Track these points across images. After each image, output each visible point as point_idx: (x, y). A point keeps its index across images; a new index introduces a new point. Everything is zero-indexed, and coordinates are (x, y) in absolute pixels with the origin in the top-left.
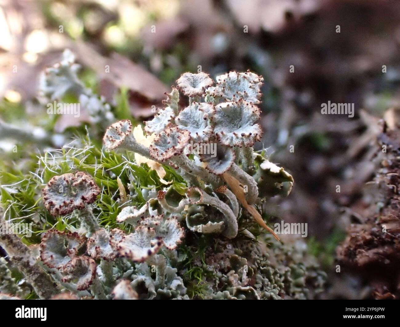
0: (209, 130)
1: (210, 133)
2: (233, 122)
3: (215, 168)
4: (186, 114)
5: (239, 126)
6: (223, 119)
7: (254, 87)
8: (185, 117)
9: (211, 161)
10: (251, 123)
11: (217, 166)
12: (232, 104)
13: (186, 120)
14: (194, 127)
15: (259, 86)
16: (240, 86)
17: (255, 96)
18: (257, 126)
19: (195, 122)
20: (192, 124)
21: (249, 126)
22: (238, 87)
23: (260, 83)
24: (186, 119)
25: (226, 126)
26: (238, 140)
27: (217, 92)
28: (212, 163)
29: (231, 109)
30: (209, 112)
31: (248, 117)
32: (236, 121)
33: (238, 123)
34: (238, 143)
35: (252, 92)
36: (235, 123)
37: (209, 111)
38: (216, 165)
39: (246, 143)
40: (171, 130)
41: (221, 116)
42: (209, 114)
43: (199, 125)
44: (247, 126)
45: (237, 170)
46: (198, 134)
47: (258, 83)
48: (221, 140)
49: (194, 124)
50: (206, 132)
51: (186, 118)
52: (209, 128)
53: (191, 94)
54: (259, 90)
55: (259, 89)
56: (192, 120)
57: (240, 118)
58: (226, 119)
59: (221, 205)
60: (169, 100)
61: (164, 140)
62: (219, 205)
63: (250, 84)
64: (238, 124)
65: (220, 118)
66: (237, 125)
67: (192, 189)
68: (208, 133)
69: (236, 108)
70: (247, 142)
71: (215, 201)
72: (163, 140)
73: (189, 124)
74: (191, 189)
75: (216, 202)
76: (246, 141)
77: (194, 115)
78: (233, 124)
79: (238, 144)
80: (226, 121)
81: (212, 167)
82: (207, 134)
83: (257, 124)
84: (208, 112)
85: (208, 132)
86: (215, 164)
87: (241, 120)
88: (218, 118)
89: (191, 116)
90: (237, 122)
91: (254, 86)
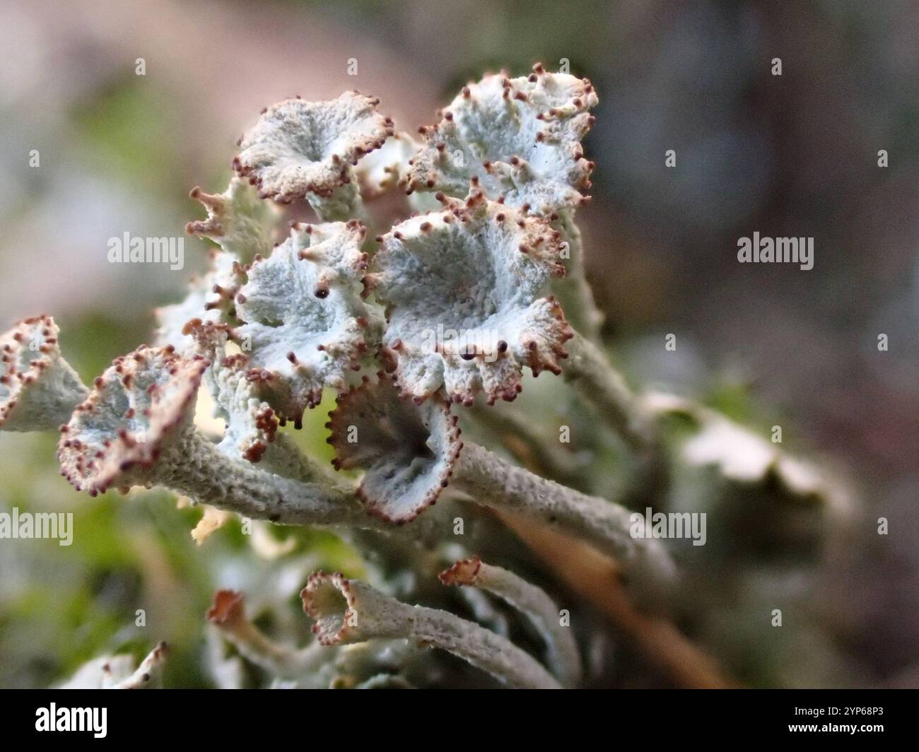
0: (346, 336)
1: (350, 352)
2: (464, 295)
3: (389, 494)
4: (275, 276)
5: (488, 308)
6: (416, 285)
7: (556, 135)
8: (270, 287)
9: (374, 466)
10: (524, 294)
11: (397, 486)
12: (446, 220)
13: (276, 300)
14: (307, 326)
15: (576, 129)
16: (519, 135)
17: (564, 174)
18: (544, 309)
19: (311, 307)
20: (301, 314)
21: (517, 307)
22: (512, 140)
23: (579, 117)
24: (275, 295)
25: (432, 315)
26: (456, 375)
27: (419, 167)
28: (379, 472)
29: (443, 240)
30: (342, 265)
31: (511, 270)
32: (474, 289)
33: (485, 297)
34: (456, 388)
35: (554, 157)
36: (473, 296)
37: (339, 261)
38: (395, 480)
39: (488, 385)
40: (138, 358)
41: (407, 273)
42: (341, 271)
43: (328, 315)
44: (512, 307)
45: (520, 488)
46: (298, 357)
47: (573, 116)
48: (399, 377)
49: (306, 313)
50: (332, 347)
51: (275, 290)
52: (348, 330)
53: (283, 192)
54: (575, 147)
55: (576, 143)
56: (300, 298)
57: (490, 276)
58: (432, 286)
59: (464, 641)
60: (214, 221)
61: (118, 403)
62: (448, 639)
63: (542, 127)
64: (486, 301)
65: (402, 280)
66: (483, 306)
67: (320, 581)
68: (342, 353)
69: (461, 236)
70: (491, 380)
71: (430, 627)
72: (113, 402)
73: (286, 312)
74: (316, 581)
75: (436, 628)
76: (489, 377)
77: (302, 278)
78: (463, 301)
79: (457, 392)
80: (429, 291)
81: (378, 489)
82: (337, 353)
83: (543, 300)
84: (338, 265)
85: (342, 347)
86: (391, 475)
87: (492, 284)
88: (392, 285)
89: (290, 279)
90: (477, 292)
91: (557, 130)
